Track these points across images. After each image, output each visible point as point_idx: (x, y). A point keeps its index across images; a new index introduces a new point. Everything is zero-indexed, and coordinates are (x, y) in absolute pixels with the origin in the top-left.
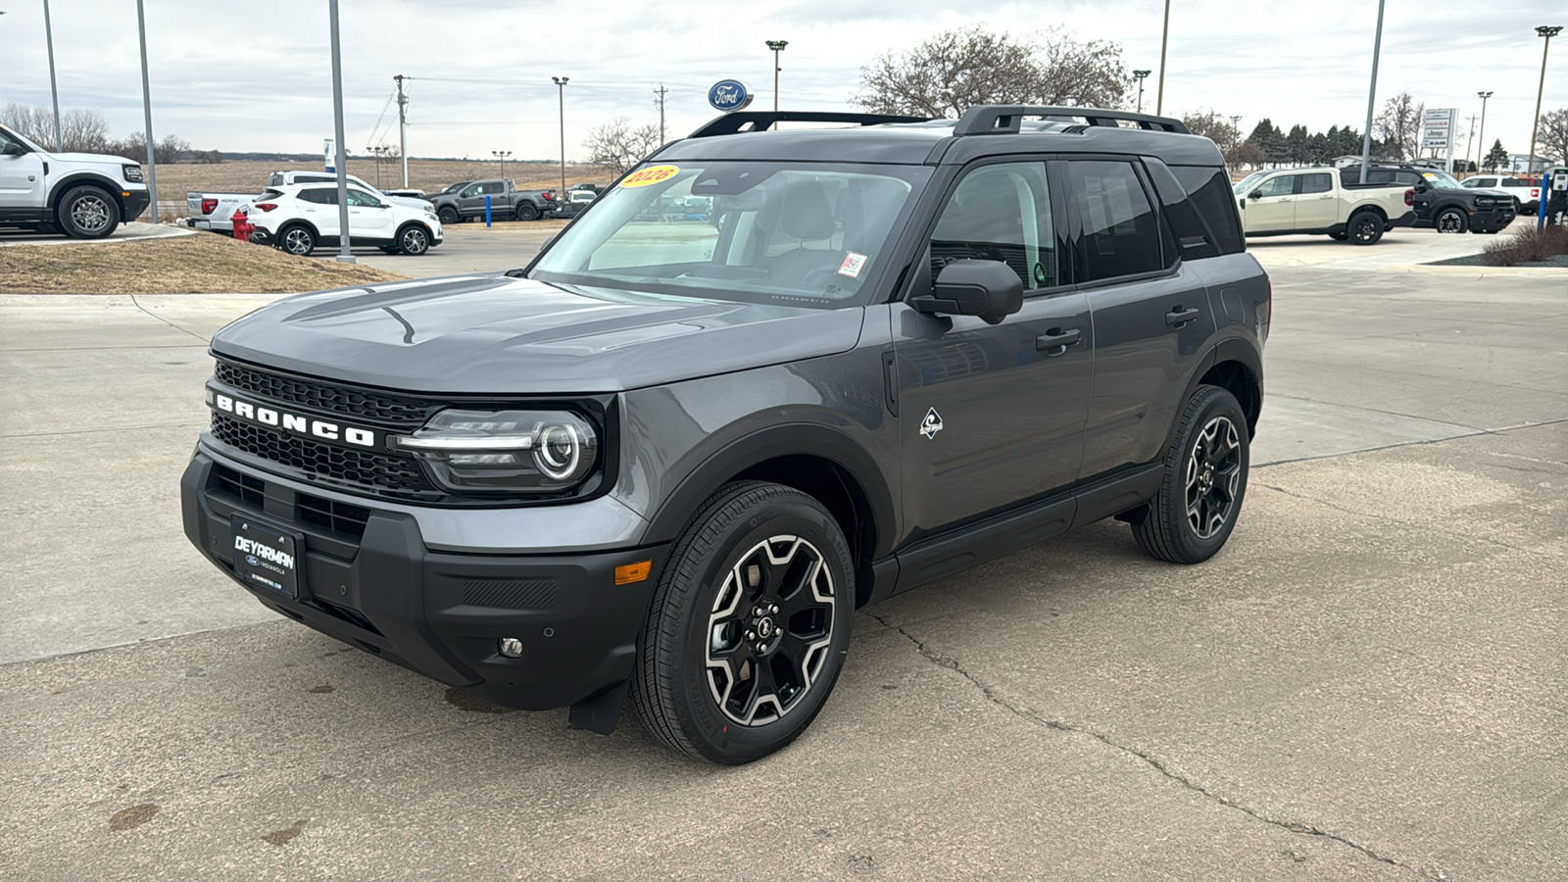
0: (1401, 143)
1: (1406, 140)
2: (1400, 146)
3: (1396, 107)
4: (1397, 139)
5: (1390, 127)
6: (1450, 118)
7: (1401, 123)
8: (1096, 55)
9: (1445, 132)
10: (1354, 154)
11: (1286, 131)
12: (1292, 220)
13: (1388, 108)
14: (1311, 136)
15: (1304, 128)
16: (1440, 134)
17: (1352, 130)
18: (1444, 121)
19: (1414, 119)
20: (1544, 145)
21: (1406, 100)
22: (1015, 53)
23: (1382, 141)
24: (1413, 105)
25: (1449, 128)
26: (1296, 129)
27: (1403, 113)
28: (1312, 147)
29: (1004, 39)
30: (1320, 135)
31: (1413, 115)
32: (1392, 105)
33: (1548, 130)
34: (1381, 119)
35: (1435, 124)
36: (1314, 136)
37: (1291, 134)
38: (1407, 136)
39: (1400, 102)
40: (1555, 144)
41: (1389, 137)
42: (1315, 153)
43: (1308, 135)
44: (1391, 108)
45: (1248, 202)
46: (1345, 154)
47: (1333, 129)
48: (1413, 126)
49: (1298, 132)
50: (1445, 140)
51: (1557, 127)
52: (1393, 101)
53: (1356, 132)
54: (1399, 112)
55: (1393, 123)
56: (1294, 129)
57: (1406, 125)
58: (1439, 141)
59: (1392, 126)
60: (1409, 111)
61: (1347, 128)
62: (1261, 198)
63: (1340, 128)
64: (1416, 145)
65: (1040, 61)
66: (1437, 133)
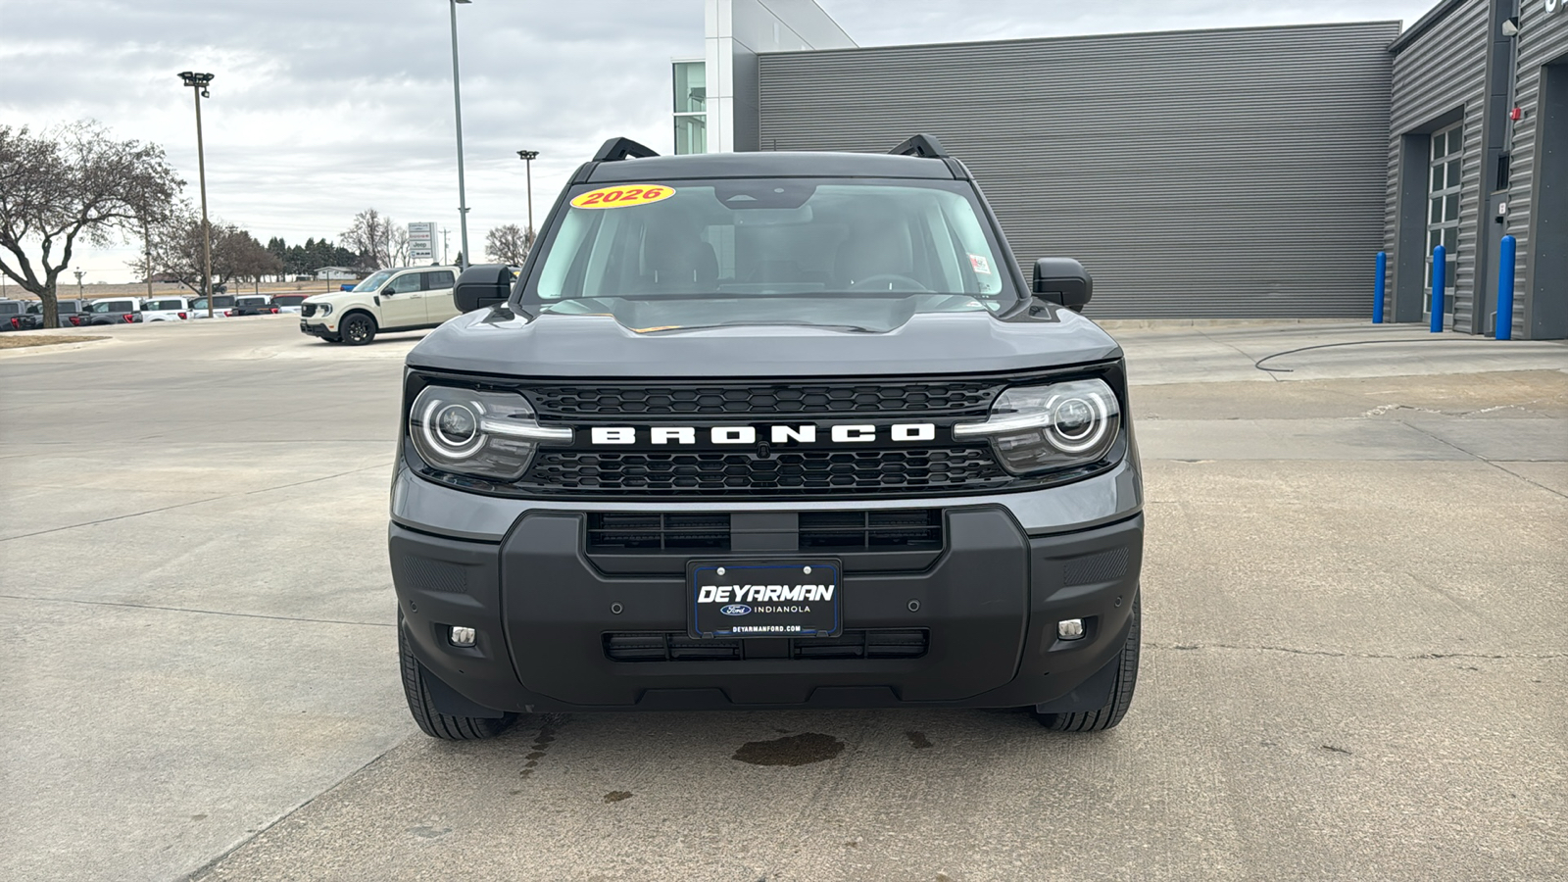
0: (375, 255)
1: (379, 252)
2: (375, 258)
3: (365, 222)
4: (371, 250)
5: (363, 241)
6: (430, 231)
7: (372, 238)
8: (138, 156)
9: (428, 244)
10: (333, 265)
11: (265, 243)
12: (425, 316)
13: (357, 223)
14: (289, 248)
15: (282, 241)
16: (424, 245)
17: (328, 242)
18: (425, 234)
19: (383, 233)
20: (497, 257)
21: (373, 215)
22: (43, 150)
23: (357, 253)
24: (381, 219)
25: (431, 240)
26: (273, 242)
27: (372, 228)
28: (293, 259)
29: (23, 132)
30: (298, 248)
31: (381, 229)
32: (361, 220)
33: (498, 244)
34: (353, 232)
35: (418, 236)
36: (292, 247)
37: (269, 245)
38: (379, 249)
39: (368, 216)
40: (505, 255)
41: (363, 249)
42: (296, 264)
43: (286, 247)
44: (360, 223)
45: (382, 299)
46: (325, 266)
47: (310, 242)
48: (383, 239)
49: (277, 244)
50: (429, 251)
51: (504, 241)
52: (362, 215)
53: (332, 244)
54: (369, 226)
55: (365, 236)
56: (271, 241)
57: (377, 239)
58: (425, 251)
59: (365, 239)
60: (378, 225)
61: (323, 241)
62: (395, 295)
63: (316, 241)
64: (389, 256)
65: (69, 157)
66: (421, 245)
